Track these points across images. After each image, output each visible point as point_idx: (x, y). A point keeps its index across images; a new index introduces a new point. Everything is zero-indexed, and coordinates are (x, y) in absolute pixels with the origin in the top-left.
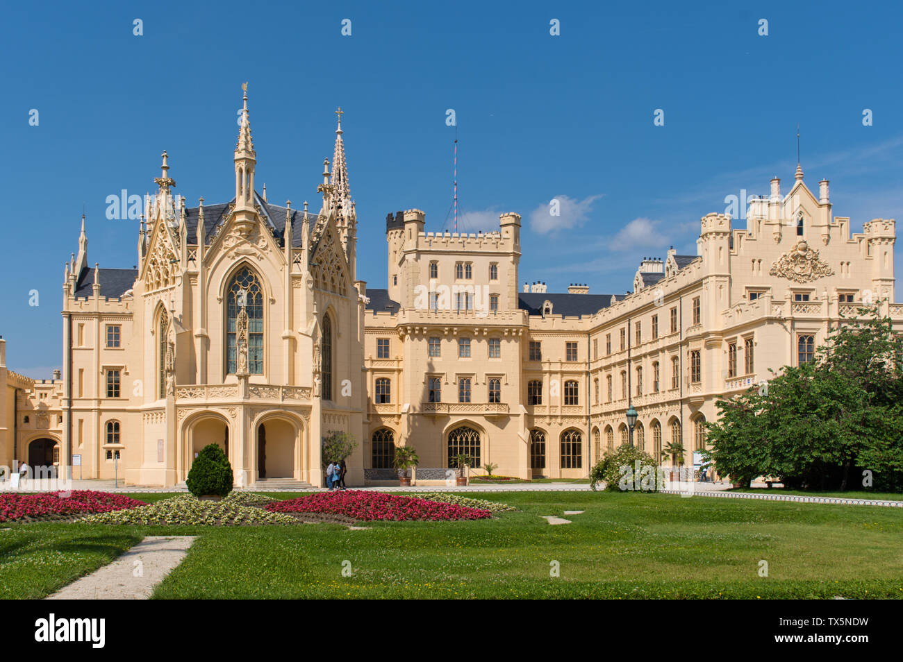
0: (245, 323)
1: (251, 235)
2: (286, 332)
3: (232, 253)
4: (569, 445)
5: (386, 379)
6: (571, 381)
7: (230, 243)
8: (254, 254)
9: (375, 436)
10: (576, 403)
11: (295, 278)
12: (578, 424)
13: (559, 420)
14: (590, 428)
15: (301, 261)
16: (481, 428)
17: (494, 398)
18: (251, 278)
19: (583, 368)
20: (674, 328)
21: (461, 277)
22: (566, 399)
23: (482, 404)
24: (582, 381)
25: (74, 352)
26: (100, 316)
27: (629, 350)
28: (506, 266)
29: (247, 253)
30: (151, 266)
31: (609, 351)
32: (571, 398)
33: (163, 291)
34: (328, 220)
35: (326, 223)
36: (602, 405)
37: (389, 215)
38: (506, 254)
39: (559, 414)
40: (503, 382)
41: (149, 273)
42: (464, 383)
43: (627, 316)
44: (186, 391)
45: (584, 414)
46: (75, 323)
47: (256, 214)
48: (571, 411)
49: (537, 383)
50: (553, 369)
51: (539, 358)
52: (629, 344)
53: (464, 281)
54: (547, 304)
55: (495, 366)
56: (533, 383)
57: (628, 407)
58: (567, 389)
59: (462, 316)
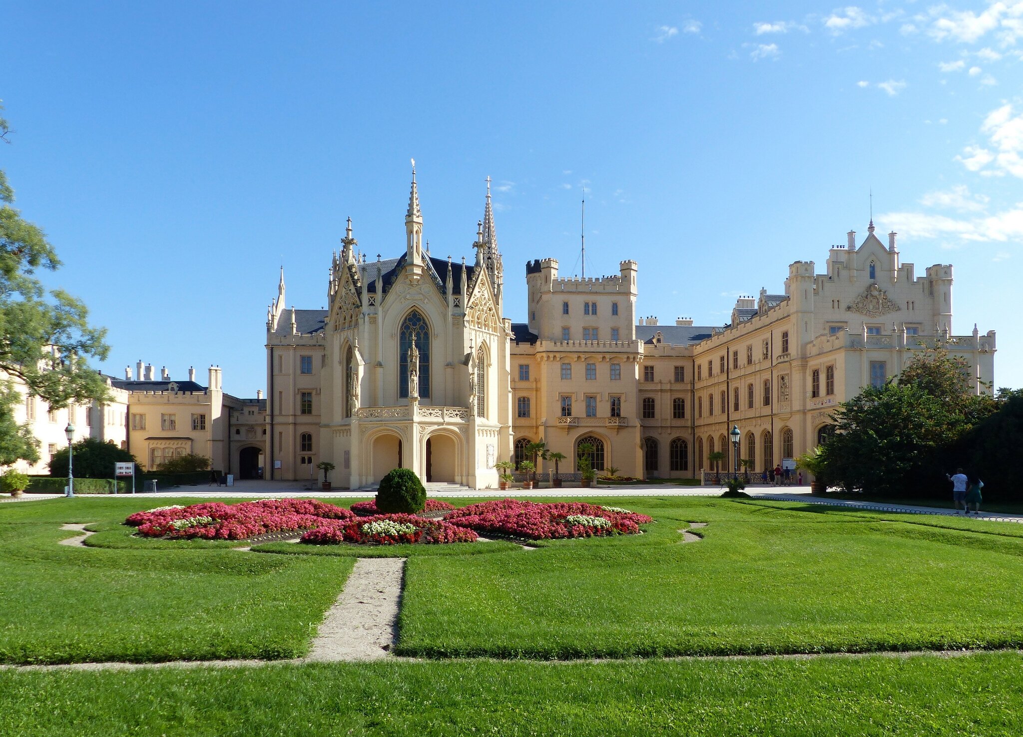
1: (419, 284)
3: (404, 299)
4: (677, 451)
5: (527, 397)
6: (679, 399)
7: (403, 291)
8: (422, 300)
9: (517, 444)
10: (683, 416)
11: (455, 319)
12: (686, 435)
13: (669, 431)
14: (694, 437)
15: (460, 305)
16: (605, 438)
17: (615, 412)
18: (419, 320)
19: (689, 388)
20: (766, 356)
21: (588, 314)
22: (675, 413)
23: (606, 419)
24: (688, 399)
26: (295, 348)
27: (728, 373)
28: (625, 304)
29: (415, 299)
30: (339, 310)
31: (710, 374)
32: (679, 413)
33: (348, 330)
34: (481, 270)
35: (480, 273)
36: (704, 418)
37: (528, 263)
38: (625, 294)
39: (669, 426)
40: (622, 400)
41: (337, 316)
42: (591, 400)
43: (726, 345)
44: (367, 412)
45: (689, 425)
46: (276, 354)
47: (423, 267)
48: (678, 422)
49: (651, 400)
50: (664, 388)
51: (653, 380)
52: (728, 368)
53: (590, 317)
54: (659, 335)
55: (616, 386)
56: (647, 400)
57: (726, 420)
58: (675, 406)
59: (589, 345)
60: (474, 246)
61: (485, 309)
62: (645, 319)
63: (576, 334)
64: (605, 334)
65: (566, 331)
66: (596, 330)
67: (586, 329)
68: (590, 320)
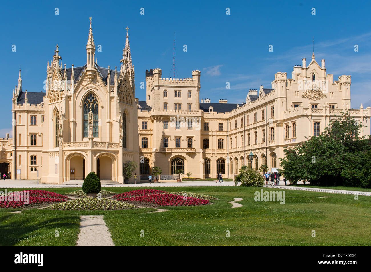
0: (92, 117)
1: (94, 80)
2: (108, 120)
3: (86, 88)
4: (220, 165)
5: (146, 138)
6: (221, 139)
7: (85, 83)
8: (95, 88)
10: (223, 148)
11: (112, 98)
12: (223, 156)
13: (216, 155)
14: (228, 158)
15: (114, 91)
16: (185, 158)
17: (190, 145)
18: (93, 98)
19: (226, 134)
20: (263, 118)
21: (177, 97)
22: (219, 146)
23: (185, 148)
24: (225, 138)
25: (17, 127)
26: (28, 112)
27: (245, 127)
28: (194, 92)
29: (92, 87)
30: (52, 92)
31: (236, 127)
32: (221, 146)
33: (57, 103)
34: (125, 74)
36: (233, 149)
37: (147, 70)
38: (195, 87)
39: (216, 152)
40: (193, 139)
41: (51, 95)
42: (178, 140)
43: (244, 113)
44: (67, 144)
45: (226, 152)
46: (17, 115)
47: (95, 71)
48: (220, 151)
49: (207, 140)
50: (213, 134)
51: (208, 130)
52: (245, 124)
53: (177, 98)
54: (211, 108)
55: (190, 133)
56: (205, 140)
57: (244, 150)
58: (219, 142)
59: (177, 112)
61: (127, 93)
63: (171, 107)
64: (184, 107)
65: (166, 104)
66: (180, 105)
67: (176, 104)
68: (178, 99)
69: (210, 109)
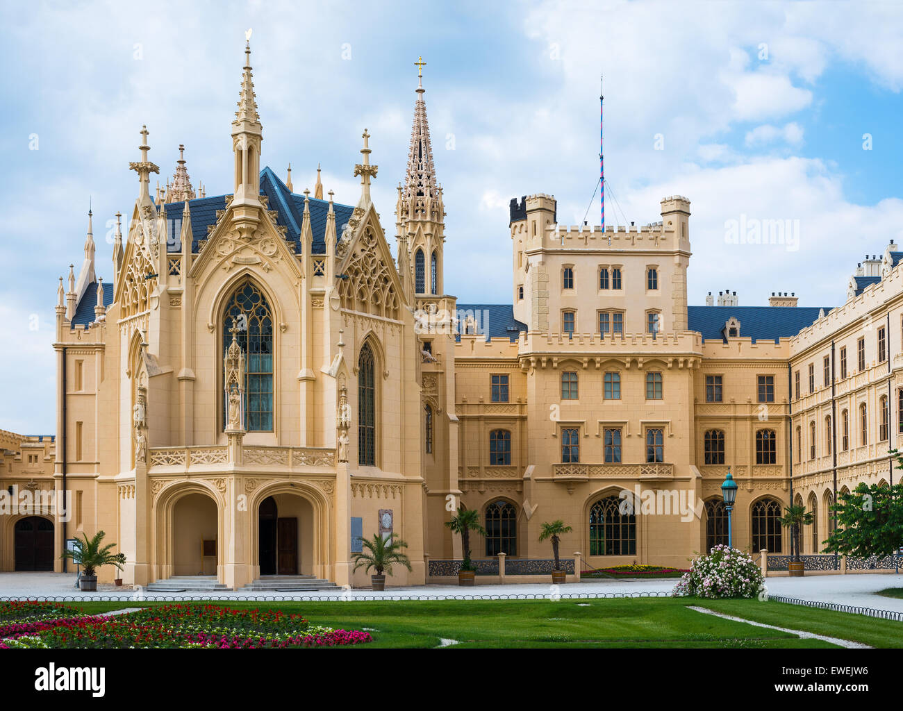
0: (236, 361)
1: (255, 237)
2: (303, 373)
3: (228, 264)
4: (763, 520)
5: (505, 430)
6: (766, 431)
7: (227, 250)
8: (259, 265)
9: (489, 512)
10: (773, 461)
11: (316, 297)
12: (779, 493)
13: (749, 486)
14: (792, 496)
15: (325, 272)
17: (654, 457)
18: (256, 298)
19: (782, 412)
20: (881, 356)
21: (607, 287)
22: (759, 456)
23: (637, 465)
24: (780, 429)
25: (71, 400)
27: (834, 386)
28: (669, 270)
29: (249, 263)
31: (812, 388)
32: (766, 455)
33: (140, 317)
34: (366, 214)
35: (363, 219)
37: (512, 201)
38: (671, 254)
39: (749, 477)
40: (666, 433)
41: (125, 292)
42: (612, 434)
43: (831, 339)
44: (161, 455)
45: (784, 477)
46: (72, 359)
47: (260, 209)
48: (766, 472)
49: (718, 434)
50: (738, 414)
51: (720, 399)
52: (833, 378)
53: (610, 292)
54: (733, 323)
55: (656, 411)
56: (711, 434)
57: (832, 467)
58: (758, 443)
59: (607, 341)
60: (357, 173)
61: (375, 278)
62: (716, 296)
63: (587, 322)
64: (634, 322)
65: (569, 316)
66: (619, 315)
67: (603, 314)
68: (610, 297)
69: (729, 326)
